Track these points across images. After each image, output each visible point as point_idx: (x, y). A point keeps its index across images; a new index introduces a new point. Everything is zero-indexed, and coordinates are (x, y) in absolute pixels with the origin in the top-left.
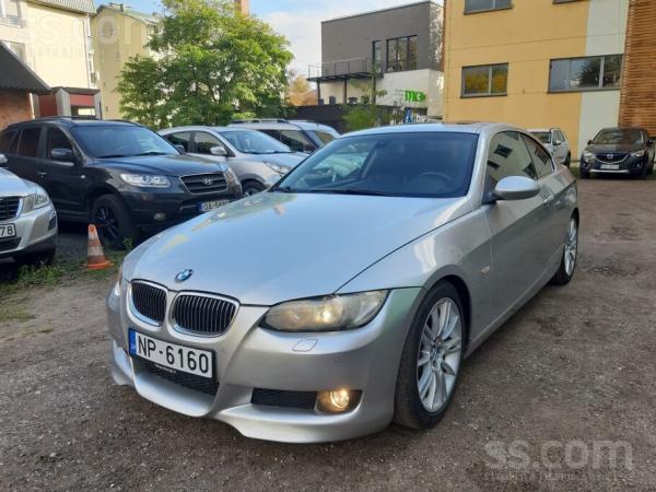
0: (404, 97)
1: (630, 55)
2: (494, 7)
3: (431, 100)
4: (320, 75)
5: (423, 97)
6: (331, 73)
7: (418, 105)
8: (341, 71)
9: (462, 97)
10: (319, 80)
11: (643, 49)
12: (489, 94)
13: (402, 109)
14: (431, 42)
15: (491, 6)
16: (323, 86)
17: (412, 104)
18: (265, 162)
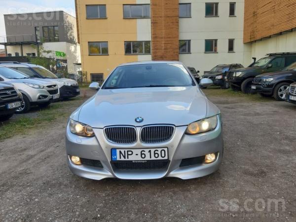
0: (55, 54)
1: (153, 41)
2: (99, 17)
3: (68, 56)
4: (6, 42)
5: (64, 55)
6: (13, 41)
7: (62, 58)
8: (19, 40)
9: (89, 55)
10: (5, 44)
11: (158, 39)
12: (101, 54)
13: (55, 60)
14: (65, 29)
15: (98, 17)
16: (8, 47)
17: (59, 58)
18: (24, 83)
